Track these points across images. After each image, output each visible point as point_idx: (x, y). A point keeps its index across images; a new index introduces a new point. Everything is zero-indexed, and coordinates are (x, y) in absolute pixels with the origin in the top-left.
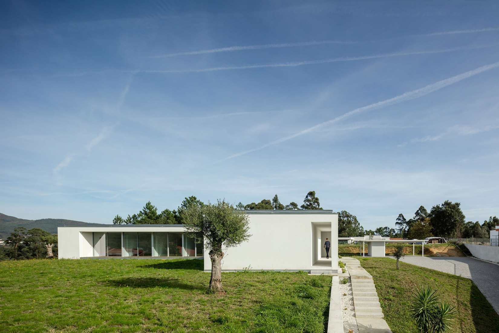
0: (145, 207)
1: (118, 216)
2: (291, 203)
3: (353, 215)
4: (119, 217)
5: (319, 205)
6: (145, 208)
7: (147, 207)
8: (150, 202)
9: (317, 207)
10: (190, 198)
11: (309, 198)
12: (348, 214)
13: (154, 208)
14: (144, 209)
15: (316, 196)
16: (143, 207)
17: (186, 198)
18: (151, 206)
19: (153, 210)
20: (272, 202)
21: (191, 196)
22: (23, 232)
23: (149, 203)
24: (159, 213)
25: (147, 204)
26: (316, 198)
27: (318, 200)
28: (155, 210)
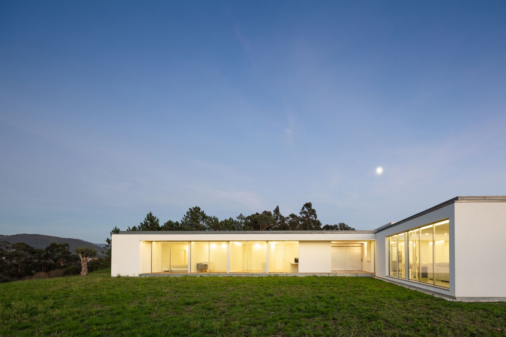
0: (146, 218)
1: (116, 228)
2: (290, 215)
3: (352, 228)
5: (316, 217)
7: (148, 219)
9: (314, 219)
10: (193, 209)
11: (305, 209)
12: (346, 226)
13: (156, 220)
14: (146, 221)
15: (313, 208)
16: (144, 219)
17: (190, 209)
18: (153, 217)
19: (154, 221)
20: (273, 213)
21: (194, 207)
22: (7, 246)
23: (151, 214)
24: (161, 224)
25: (148, 215)
26: (313, 209)
27: (315, 212)
28: (157, 221)
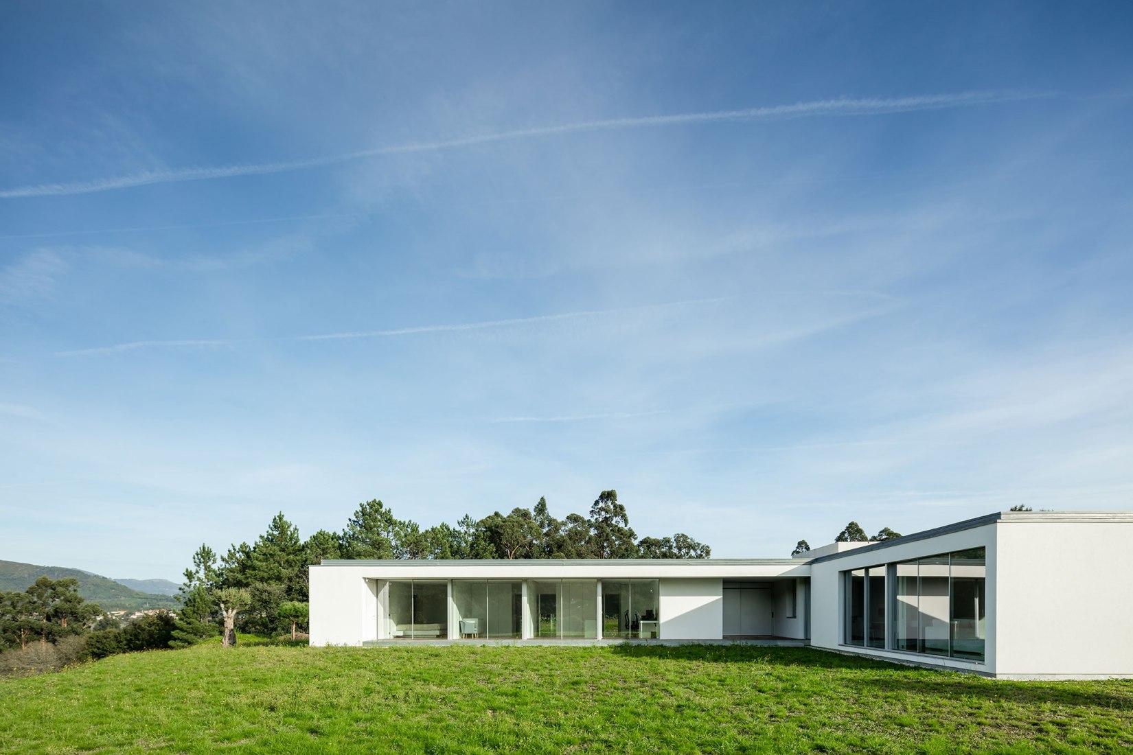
0: (272, 526)
1: (204, 548)
2: (568, 518)
3: (703, 544)
4: (206, 550)
5: (625, 521)
6: (271, 529)
7: (275, 526)
8: (282, 514)
9: (622, 525)
10: (368, 505)
11: (602, 505)
12: (689, 540)
13: (292, 529)
14: (270, 531)
15: (618, 502)
16: (268, 527)
17: (361, 505)
18: (286, 523)
19: (288, 532)
20: (533, 513)
21: (370, 501)
23: (281, 517)
24: (304, 538)
25: (275, 519)
26: (619, 505)
27: (625, 510)
28: (294, 532)
